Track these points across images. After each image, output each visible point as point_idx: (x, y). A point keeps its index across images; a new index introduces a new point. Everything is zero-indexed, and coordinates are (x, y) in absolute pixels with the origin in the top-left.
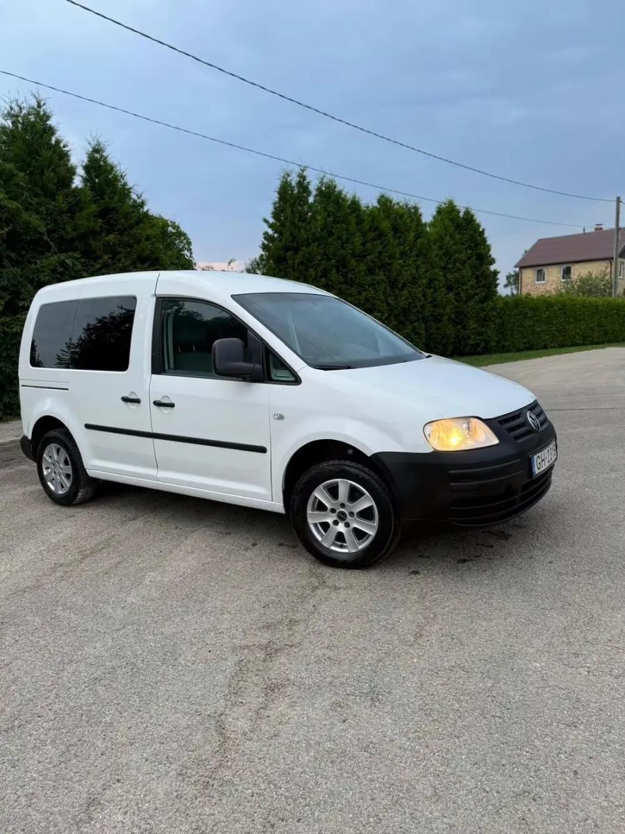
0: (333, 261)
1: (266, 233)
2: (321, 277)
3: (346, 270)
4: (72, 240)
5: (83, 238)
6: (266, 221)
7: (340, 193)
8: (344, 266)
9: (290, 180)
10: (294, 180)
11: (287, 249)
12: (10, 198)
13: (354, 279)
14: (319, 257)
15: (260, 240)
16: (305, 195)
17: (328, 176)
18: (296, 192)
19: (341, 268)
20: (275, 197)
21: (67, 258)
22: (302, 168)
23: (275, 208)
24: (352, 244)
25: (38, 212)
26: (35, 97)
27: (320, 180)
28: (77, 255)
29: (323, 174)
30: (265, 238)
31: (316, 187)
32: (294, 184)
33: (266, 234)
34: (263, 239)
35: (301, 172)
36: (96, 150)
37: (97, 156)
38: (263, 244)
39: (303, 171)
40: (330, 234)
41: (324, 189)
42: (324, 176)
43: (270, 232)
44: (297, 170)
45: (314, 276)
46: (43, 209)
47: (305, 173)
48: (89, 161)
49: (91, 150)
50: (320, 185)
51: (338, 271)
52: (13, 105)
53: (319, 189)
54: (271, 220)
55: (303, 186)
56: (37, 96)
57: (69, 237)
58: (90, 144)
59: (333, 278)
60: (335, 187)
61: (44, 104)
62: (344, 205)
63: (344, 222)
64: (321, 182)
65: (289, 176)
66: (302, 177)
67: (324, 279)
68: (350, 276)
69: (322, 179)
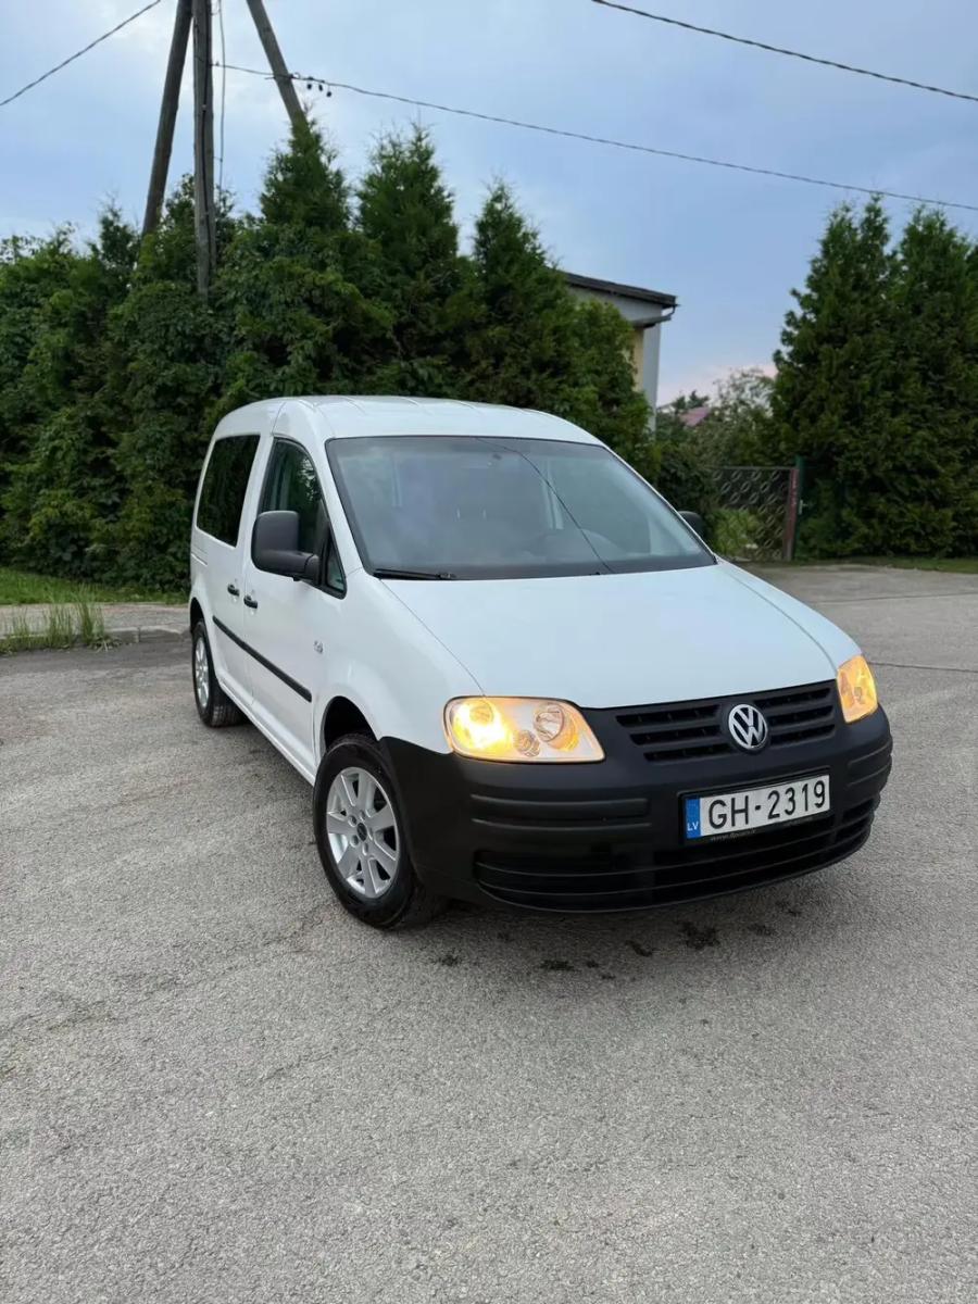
0: (916, 359)
1: (791, 314)
2: (885, 388)
3: (942, 377)
4: (438, 338)
5: (456, 334)
6: (795, 293)
7: (951, 234)
8: (939, 370)
9: (850, 219)
10: (857, 217)
11: (822, 339)
12: (345, 280)
13: (955, 395)
14: (886, 353)
15: (781, 324)
16: (878, 242)
17: (932, 207)
18: (859, 237)
19: (930, 373)
20: (816, 251)
21: (422, 366)
22: (875, 196)
23: (815, 271)
24: (962, 329)
25: (388, 298)
26: (413, 124)
27: (916, 213)
28: (437, 361)
29: (921, 203)
30: (788, 323)
31: (906, 226)
32: (856, 224)
33: (790, 318)
34: (784, 325)
35: (873, 202)
36: (498, 199)
37: (499, 206)
38: (785, 333)
39: (876, 200)
40: (917, 310)
41: (920, 229)
42: (923, 206)
43: (799, 312)
44: (866, 200)
45: (868, 389)
46: (397, 292)
47: (879, 204)
48: (486, 215)
49: (490, 197)
50: (913, 223)
51: (925, 379)
52: (385, 142)
53: (911, 231)
54: (805, 291)
55: (875, 228)
56: (417, 124)
57: (432, 333)
58: (489, 188)
59: (909, 392)
60: (943, 224)
61: (427, 136)
62: (960, 257)
63: (950, 288)
64: (917, 219)
65: (848, 210)
66: (874, 211)
67: (889, 394)
68: (947, 388)
69: (919, 212)
